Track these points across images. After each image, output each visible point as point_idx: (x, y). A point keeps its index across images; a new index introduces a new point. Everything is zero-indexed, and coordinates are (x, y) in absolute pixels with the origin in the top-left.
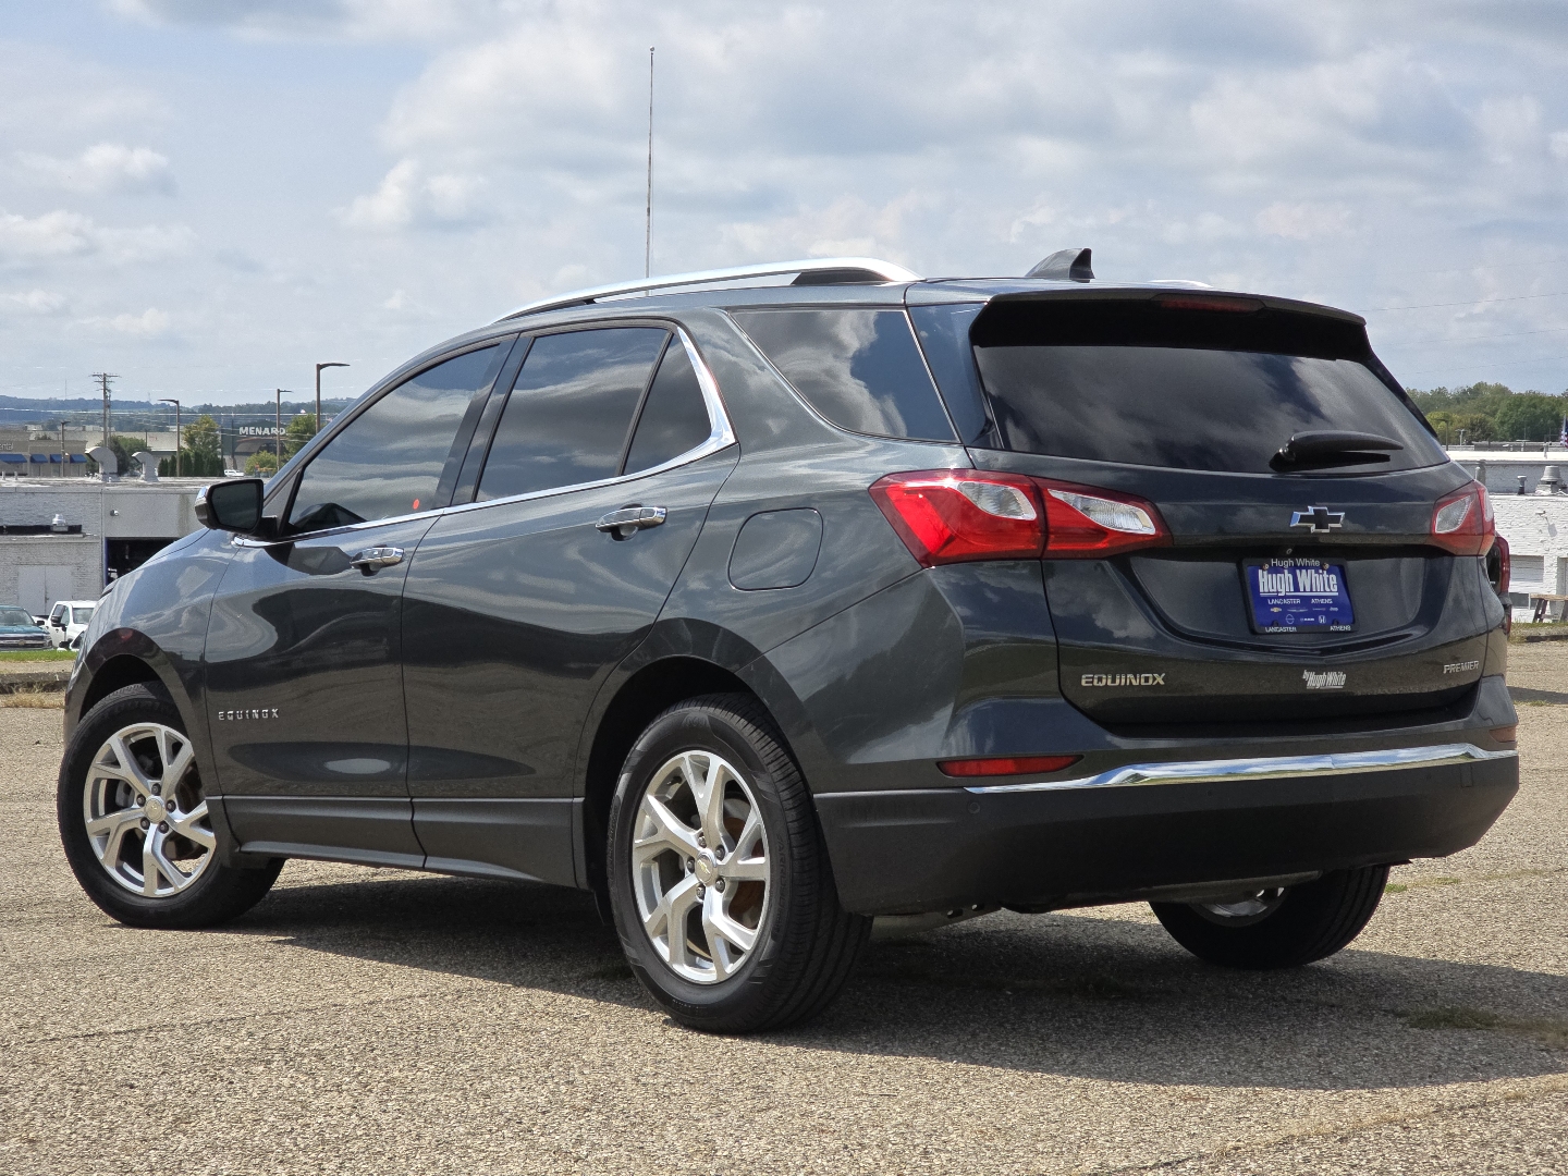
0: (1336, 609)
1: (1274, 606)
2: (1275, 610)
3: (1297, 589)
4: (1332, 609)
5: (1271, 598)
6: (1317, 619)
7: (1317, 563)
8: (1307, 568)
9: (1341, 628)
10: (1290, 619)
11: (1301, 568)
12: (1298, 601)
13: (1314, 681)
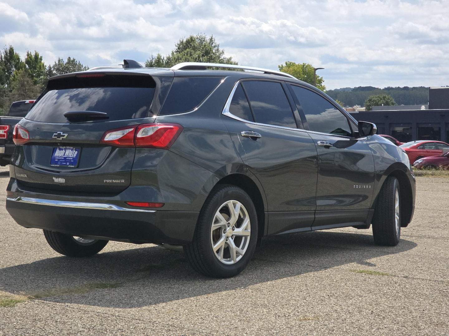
0: (73, 161)
1: (56, 159)
2: (56, 160)
3: (64, 155)
4: (71, 161)
5: (56, 157)
6: (66, 163)
7: (72, 148)
8: (69, 149)
9: (71, 166)
10: (59, 163)
11: (68, 149)
12: (63, 158)
13: (56, 180)
